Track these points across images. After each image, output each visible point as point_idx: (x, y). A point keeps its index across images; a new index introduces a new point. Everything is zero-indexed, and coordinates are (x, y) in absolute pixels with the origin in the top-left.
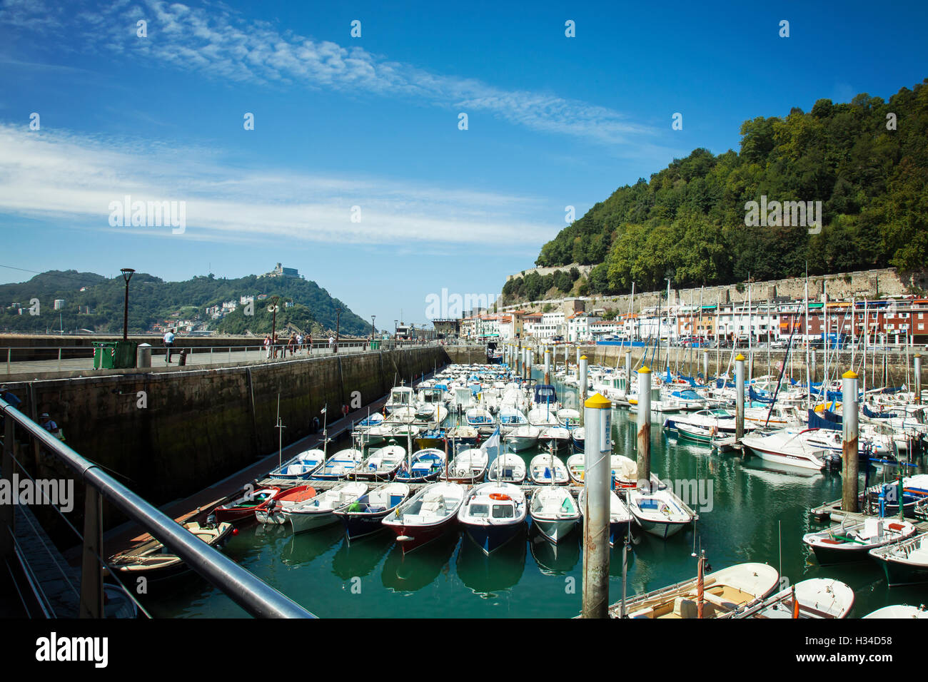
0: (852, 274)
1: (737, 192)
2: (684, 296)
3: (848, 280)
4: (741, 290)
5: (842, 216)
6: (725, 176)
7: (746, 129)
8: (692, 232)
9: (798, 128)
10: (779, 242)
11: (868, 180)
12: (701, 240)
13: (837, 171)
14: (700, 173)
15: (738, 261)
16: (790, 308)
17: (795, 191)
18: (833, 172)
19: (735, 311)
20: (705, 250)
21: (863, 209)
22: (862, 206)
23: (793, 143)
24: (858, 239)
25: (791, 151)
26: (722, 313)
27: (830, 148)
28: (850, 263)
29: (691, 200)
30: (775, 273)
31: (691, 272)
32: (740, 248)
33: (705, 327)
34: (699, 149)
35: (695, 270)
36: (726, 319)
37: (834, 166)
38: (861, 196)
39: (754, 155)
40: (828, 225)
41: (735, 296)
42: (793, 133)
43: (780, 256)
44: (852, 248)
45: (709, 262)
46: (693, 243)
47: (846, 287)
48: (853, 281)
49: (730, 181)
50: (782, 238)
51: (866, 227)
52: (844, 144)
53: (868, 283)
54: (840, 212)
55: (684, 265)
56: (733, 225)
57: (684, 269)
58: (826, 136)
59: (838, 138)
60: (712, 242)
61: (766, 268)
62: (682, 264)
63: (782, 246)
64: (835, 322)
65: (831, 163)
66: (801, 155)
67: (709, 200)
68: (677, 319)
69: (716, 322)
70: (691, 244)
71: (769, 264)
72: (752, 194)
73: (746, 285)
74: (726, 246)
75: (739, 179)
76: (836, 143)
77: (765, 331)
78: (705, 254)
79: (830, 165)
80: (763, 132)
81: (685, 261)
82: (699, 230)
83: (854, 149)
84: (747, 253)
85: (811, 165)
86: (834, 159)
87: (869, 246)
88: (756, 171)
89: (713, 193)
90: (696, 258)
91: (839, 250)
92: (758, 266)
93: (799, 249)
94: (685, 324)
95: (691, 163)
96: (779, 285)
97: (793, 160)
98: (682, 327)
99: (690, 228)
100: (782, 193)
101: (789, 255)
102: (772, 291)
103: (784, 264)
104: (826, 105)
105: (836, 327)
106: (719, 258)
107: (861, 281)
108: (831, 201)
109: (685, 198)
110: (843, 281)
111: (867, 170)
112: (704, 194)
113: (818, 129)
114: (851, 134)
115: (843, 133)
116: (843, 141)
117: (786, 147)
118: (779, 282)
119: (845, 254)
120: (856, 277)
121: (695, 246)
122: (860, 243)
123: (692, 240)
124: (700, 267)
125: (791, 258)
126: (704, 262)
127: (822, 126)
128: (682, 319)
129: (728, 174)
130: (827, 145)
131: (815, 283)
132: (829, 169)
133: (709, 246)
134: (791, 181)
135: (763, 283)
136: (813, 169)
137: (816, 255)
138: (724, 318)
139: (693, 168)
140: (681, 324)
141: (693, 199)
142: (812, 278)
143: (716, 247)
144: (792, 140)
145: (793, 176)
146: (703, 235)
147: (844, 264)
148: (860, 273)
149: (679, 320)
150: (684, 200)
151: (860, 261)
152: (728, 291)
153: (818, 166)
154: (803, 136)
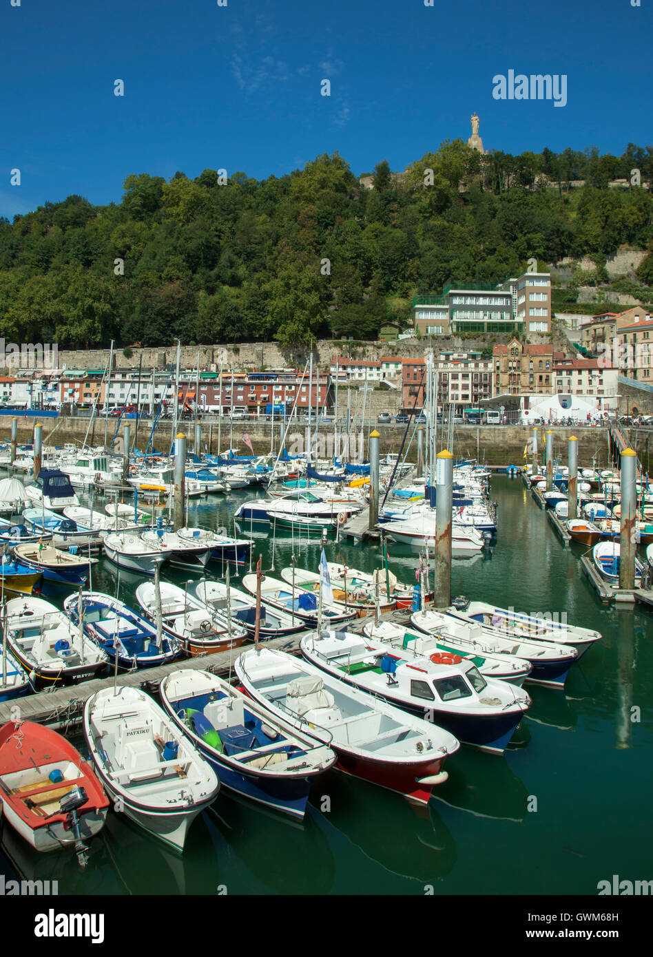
0: (241, 346)
1: (122, 249)
2: (64, 358)
3: (237, 351)
4: (128, 355)
5: (226, 288)
6: (108, 230)
7: (131, 184)
8: (76, 286)
9: (187, 193)
10: (169, 308)
11: (250, 256)
12: (86, 296)
13: (222, 242)
14: (77, 222)
15: (127, 324)
16: (185, 376)
17: (183, 256)
18: (218, 243)
19: (128, 378)
20: (91, 308)
21: (245, 283)
22: (244, 280)
23: (181, 208)
24: (246, 312)
25: (178, 215)
26: (113, 379)
27: (216, 219)
28: (238, 334)
29: (69, 251)
30: (164, 339)
31: (73, 332)
32: (127, 309)
33: (93, 395)
34: (75, 196)
35: (78, 330)
36: (117, 386)
37: (219, 237)
38: (242, 271)
39: (138, 212)
40: (213, 294)
41: (122, 361)
42: (182, 197)
43: (169, 322)
44: (240, 320)
45: (94, 323)
46: (77, 299)
47: (235, 358)
48: (241, 353)
49: (116, 236)
50: (173, 304)
51: (254, 301)
52: (229, 217)
53: (254, 355)
54: (224, 283)
55: (65, 324)
56: (118, 284)
57: (65, 328)
58: (213, 206)
59: (224, 210)
60: (99, 301)
61: (156, 334)
62: (63, 321)
63: (172, 312)
64: (229, 393)
65: (217, 233)
66: (188, 221)
67: (89, 254)
68: (60, 385)
69: (105, 388)
70: (76, 301)
71: (158, 330)
72: (138, 254)
73: (134, 350)
74: (114, 306)
75: (124, 236)
76: (222, 215)
77: (159, 400)
78: (90, 313)
79: (216, 236)
80: (149, 191)
81: (67, 318)
82: (84, 285)
83: (239, 224)
84: (135, 316)
85: (198, 232)
86: (220, 231)
87: (257, 319)
88: (142, 229)
89: (95, 247)
90: (78, 316)
91: (230, 321)
92: (146, 331)
93: (188, 317)
94: (70, 391)
95: (67, 210)
96: (169, 353)
97: (181, 224)
98: (66, 395)
99: (75, 281)
100: (171, 257)
101: (178, 322)
102: (162, 358)
103: (173, 331)
104: (213, 175)
105: (229, 398)
106: (106, 319)
107: (249, 353)
108: (216, 270)
109: (61, 248)
110: (232, 351)
111: (249, 246)
112: (85, 246)
113: (206, 198)
114: (235, 209)
115: (229, 206)
116: (228, 214)
117: (175, 210)
118: (169, 349)
119: (234, 326)
120: (244, 349)
121: (80, 303)
122: (249, 316)
123: (76, 297)
124: (84, 327)
125: (180, 325)
126: (88, 322)
127: (209, 195)
128: (67, 385)
129: (113, 229)
130: (214, 215)
131: (205, 352)
132: (216, 239)
133: (96, 305)
134: (180, 246)
135: (153, 350)
136: (200, 237)
137: (206, 324)
138: (115, 385)
139: (68, 215)
140: (64, 390)
141: (72, 249)
142: (201, 347)
143: (103, 307)
144: (181, 203)
145: (181, 241)
146: (89, 291)
147: (232, 335)
148: (247, 345)
149: (63, 387)
150: (59, 250)
151: (246, 333)
152: (114, 356)
153: (206, 235)
154: (192, 202)
